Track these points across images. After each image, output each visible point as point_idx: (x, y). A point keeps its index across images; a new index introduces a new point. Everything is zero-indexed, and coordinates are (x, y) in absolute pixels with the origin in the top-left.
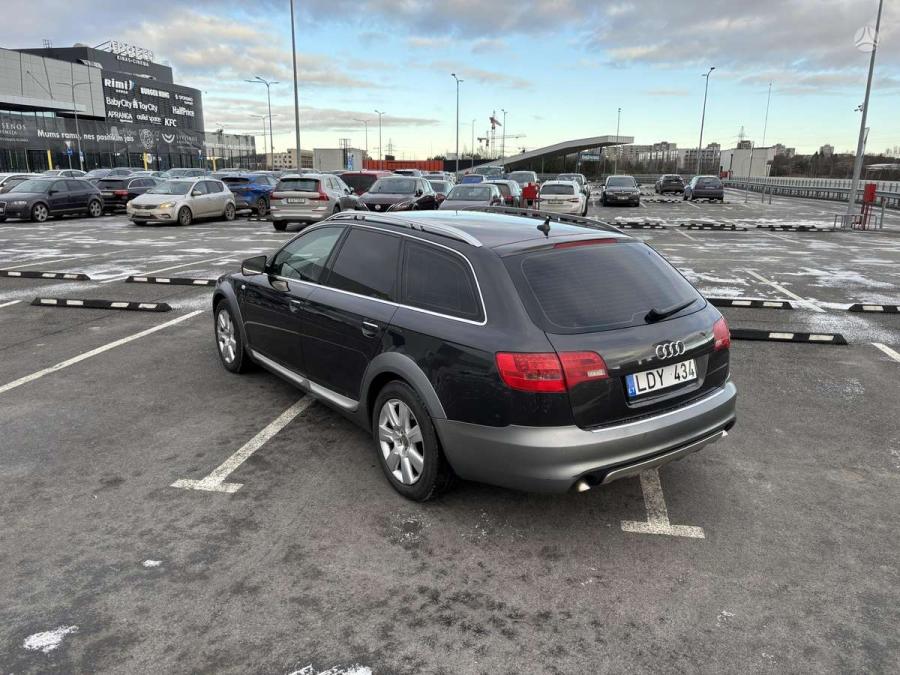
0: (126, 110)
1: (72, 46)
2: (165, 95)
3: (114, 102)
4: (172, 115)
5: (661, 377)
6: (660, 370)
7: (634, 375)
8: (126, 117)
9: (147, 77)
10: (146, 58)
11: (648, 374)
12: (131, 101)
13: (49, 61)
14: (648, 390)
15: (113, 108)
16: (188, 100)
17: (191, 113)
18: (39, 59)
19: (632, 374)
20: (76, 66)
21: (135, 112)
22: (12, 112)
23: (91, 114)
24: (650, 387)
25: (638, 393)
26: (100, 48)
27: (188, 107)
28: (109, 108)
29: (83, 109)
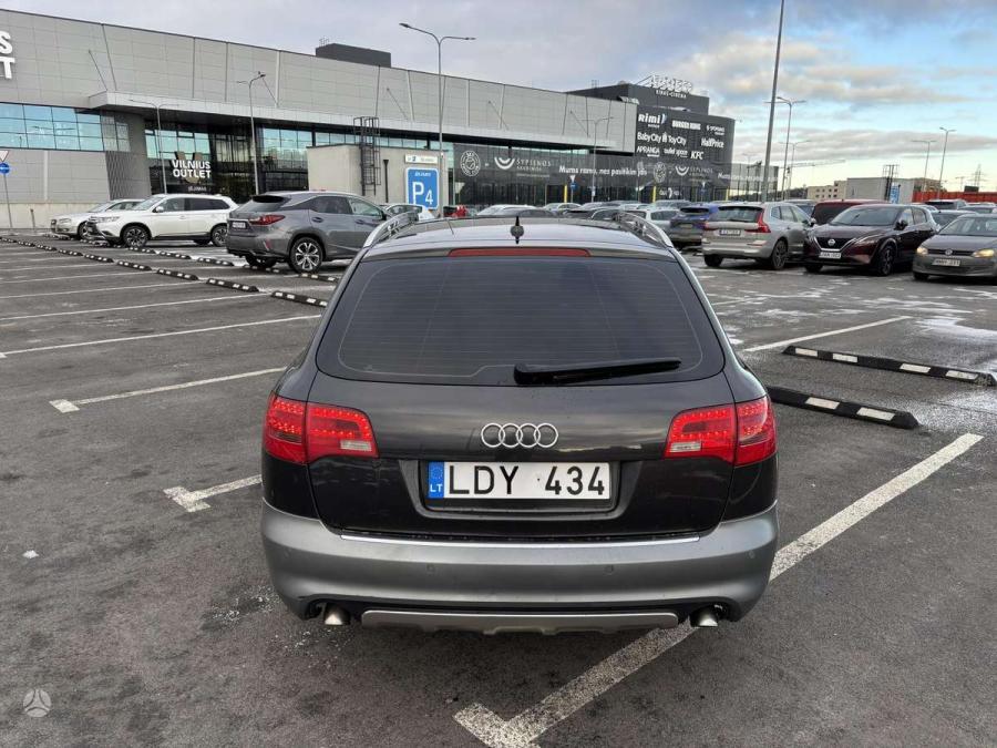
0: (654, 144)
1: (615, 84)
2: (696, 127)
3: (644, 137)
4: (699, 147)
5: (509, 479)
6: (509, 468)
7: (447, 465)
8: (653, 152)
9: (682, 109)
10: (684, 89)
11: (476, 468)
12: (661, 135)
13: (591, 100)
14: (472, 495)
15: (643, 143)
16: (720, 131)
17: (720, 144)
18: (582, 99)
19: (443, 461)
20: (615, 104)
21: (663, 146)
22: (553, 151)
23: (620, 150)
24: (477, 491)
25: (447, 495)
26: (642, 84)
27: (718, 138)
28: (639, 143)
29: (612, 145)
